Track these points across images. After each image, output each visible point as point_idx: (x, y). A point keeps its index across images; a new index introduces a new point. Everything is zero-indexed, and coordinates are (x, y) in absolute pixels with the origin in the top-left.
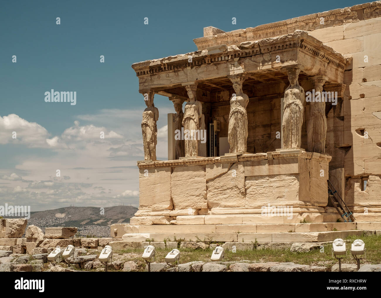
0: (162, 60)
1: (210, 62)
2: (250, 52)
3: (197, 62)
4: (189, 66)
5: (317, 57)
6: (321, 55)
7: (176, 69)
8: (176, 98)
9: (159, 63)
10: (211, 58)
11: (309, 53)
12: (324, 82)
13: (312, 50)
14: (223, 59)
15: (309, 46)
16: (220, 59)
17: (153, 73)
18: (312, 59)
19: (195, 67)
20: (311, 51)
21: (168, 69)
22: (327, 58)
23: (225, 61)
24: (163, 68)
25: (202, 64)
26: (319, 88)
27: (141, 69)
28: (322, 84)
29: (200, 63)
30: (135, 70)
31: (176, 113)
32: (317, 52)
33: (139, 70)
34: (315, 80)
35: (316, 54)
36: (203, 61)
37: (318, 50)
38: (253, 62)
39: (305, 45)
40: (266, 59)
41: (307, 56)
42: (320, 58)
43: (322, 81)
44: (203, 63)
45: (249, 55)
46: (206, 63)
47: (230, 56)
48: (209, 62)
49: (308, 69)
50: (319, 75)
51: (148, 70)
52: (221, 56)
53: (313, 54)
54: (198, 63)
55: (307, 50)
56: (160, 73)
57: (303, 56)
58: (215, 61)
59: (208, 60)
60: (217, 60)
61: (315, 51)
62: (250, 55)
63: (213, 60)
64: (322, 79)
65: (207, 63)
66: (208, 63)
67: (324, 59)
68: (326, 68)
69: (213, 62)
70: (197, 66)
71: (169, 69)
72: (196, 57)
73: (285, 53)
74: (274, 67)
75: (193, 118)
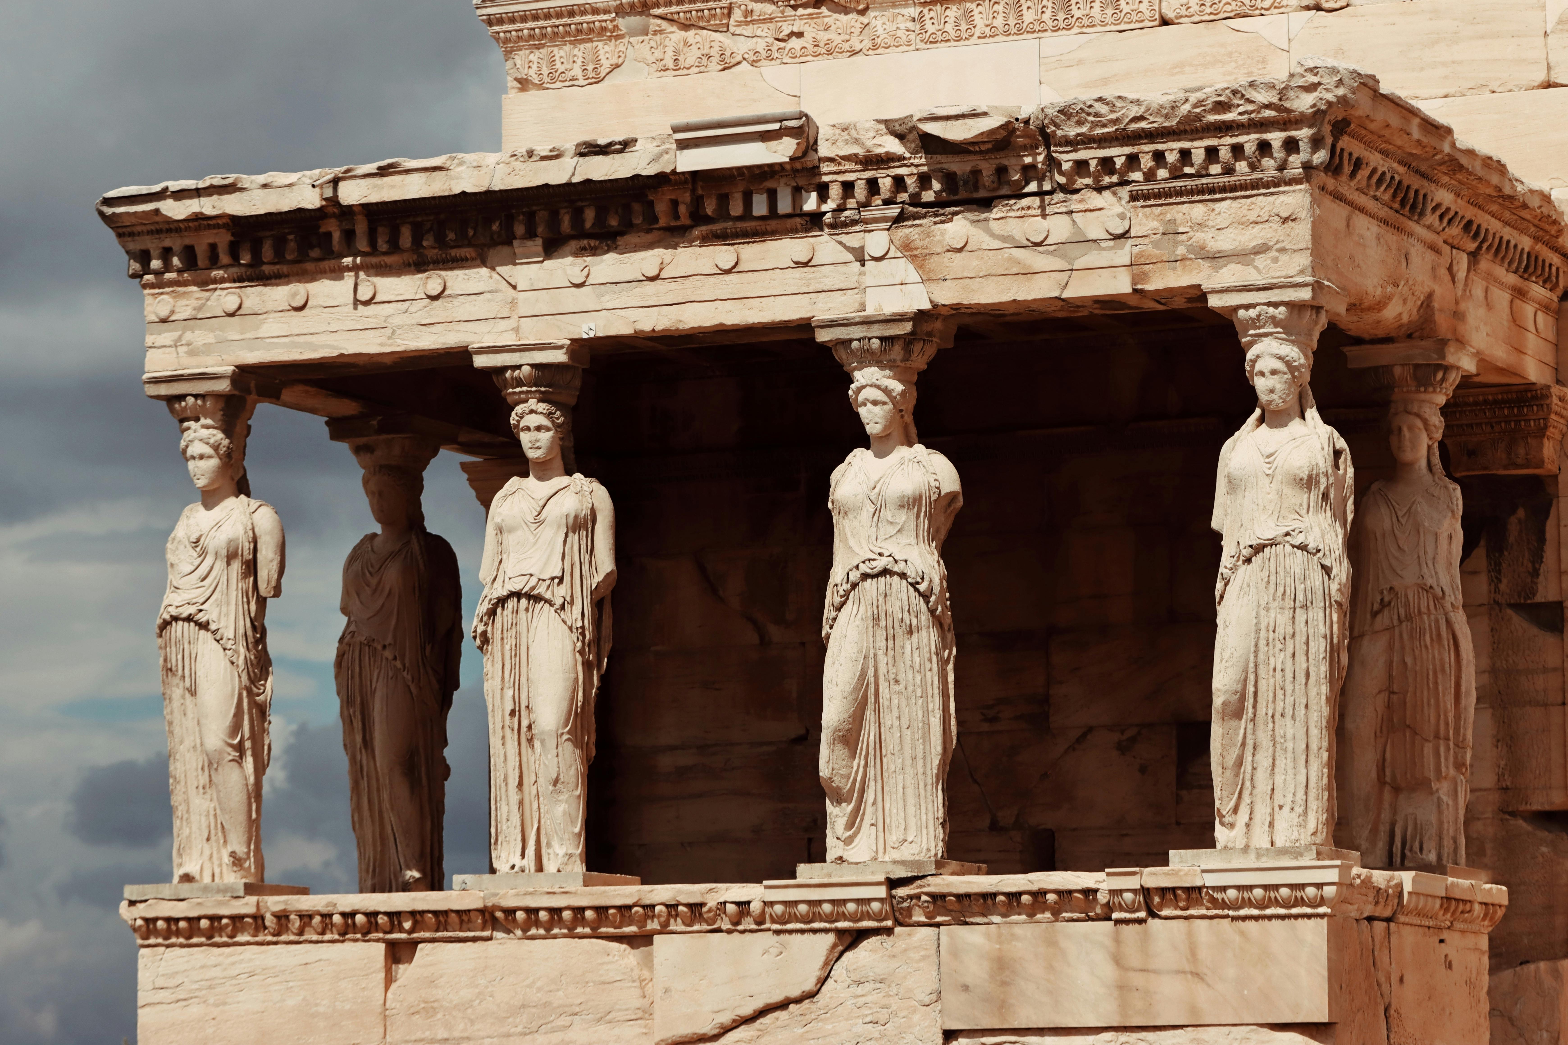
0: (335, 182)
1: (685, 220)
2: (976, 173)
3: (590, 215)
4: (531, 235)
5: (1418, 222)
6: (1434, 209)
7: (432, 253)
8: (381, 430)
9: (311, 200)
10: (693, 190)
11: (1376, 198)
12: (1454, 378)
13: (1392, 178)
14: (784, 206)
15: (1375, 159)
16: (760, 207)
17: (257, 261)
18: (1392, 238)
19: (573, 247)
20: (1383, 188)
21: (373, 243)
22: (1470, 223)
23: (798, 220)
24: (336, 235)
25: (626, 228)
26: (1419, 424)
27: (169, 231)
28: (1441, 400)
29: (614, 222)
30: (120, 235)
31: (377, 529)
32: (1417, 191)
33: (150, 233)
34: (1397, 371)
35: (1413, 207)
36: (637, 207)
37: (1424, 176)
38: (997, 244)
39: (1355, 156)
40: (1095, 233)
41: (1361, 222)
42: (1429, 227)
43: (1440, 375)
44: (638, 220)
45: (976, 195)
46: (656, 219)
47: (835, 191)
48: (677, 217)
49: (1366, 304)
50: (1422, 338)
51: (223, 239)
52: (770, 184)
53: (1396, 206)
54: (600, 219)
55: (1364, 183)
56: (309, 266)
57: (1341, 225)
58: (728, 217)
59: (675, 203)
60: (736, 209)
61: (1408, 187)
62: (982, 194)
63: (710, 208)
64: (1438, 367)
65: (662, 222)
66: (673, 223)
67: (1455, 231)
68: (1460, 285)
69: (707, 220)
71: (383, 246)
72: (588, 182)
73: (1228, 202)
74: (1150, 287)
75: (559, 602)
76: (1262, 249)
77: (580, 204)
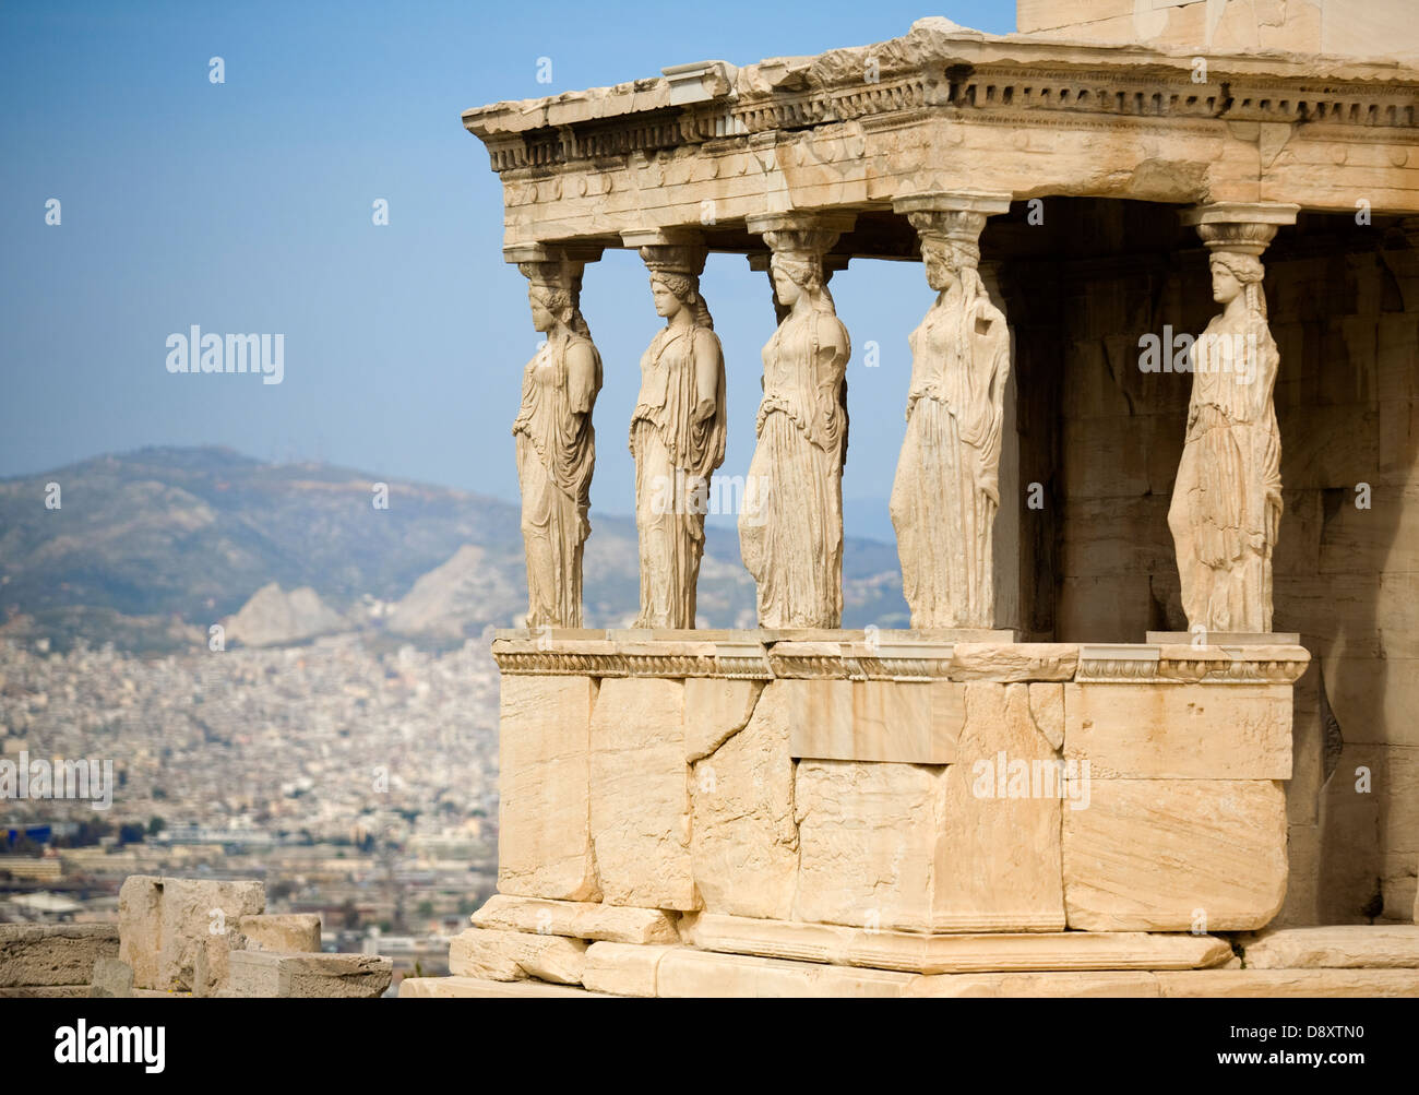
2: (801, 107)
3: (657, 134)
5: (1156, 114)
10: (695, 117)
11: (1063, 109)
13: (1085, 91)
14: (729, 130)
15: (1039, 84)
16: (720, 130)
17: (537, 163)
19: (659, 154)
20: (1074, 100)
21: (579, 152)
22: (1264, 103)
23: (736, 140)
24: (565, 145)
25: (674, 144)
27: (501, 140)
30: (483, 142)
32: (1137, 95)
35: (1142, 106)
38: (816, 161)
39: (1001, 87)
40: (852, 155)
42: (1187, 116)
44: (677, 139)
45: (804, 124)
46: (683, 139)
47: (748, 119)
48: (692, 136)
50: (1209, 203)
52: (722, 113)
53: (1110, 109)
54: (661, 137)
55: (1034, 102)
58: (710, 137)
59: (689, 126)
60: (711, 132)
63: (702, 130)
65: (687, 140)
66: (692, 141)
69: (702, 139)
70: (665, 154)
71: (583, 154)
72: (639, 111)
73: (903, 131)
74: (873, 198)
75: (660, 425)
76: (917, 168)
77: (653, 126)
